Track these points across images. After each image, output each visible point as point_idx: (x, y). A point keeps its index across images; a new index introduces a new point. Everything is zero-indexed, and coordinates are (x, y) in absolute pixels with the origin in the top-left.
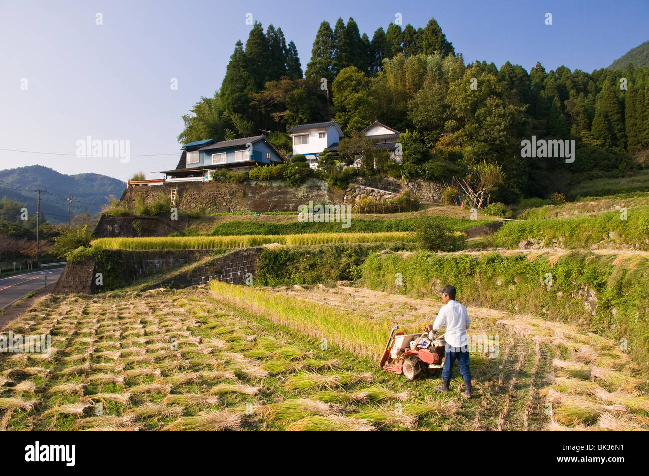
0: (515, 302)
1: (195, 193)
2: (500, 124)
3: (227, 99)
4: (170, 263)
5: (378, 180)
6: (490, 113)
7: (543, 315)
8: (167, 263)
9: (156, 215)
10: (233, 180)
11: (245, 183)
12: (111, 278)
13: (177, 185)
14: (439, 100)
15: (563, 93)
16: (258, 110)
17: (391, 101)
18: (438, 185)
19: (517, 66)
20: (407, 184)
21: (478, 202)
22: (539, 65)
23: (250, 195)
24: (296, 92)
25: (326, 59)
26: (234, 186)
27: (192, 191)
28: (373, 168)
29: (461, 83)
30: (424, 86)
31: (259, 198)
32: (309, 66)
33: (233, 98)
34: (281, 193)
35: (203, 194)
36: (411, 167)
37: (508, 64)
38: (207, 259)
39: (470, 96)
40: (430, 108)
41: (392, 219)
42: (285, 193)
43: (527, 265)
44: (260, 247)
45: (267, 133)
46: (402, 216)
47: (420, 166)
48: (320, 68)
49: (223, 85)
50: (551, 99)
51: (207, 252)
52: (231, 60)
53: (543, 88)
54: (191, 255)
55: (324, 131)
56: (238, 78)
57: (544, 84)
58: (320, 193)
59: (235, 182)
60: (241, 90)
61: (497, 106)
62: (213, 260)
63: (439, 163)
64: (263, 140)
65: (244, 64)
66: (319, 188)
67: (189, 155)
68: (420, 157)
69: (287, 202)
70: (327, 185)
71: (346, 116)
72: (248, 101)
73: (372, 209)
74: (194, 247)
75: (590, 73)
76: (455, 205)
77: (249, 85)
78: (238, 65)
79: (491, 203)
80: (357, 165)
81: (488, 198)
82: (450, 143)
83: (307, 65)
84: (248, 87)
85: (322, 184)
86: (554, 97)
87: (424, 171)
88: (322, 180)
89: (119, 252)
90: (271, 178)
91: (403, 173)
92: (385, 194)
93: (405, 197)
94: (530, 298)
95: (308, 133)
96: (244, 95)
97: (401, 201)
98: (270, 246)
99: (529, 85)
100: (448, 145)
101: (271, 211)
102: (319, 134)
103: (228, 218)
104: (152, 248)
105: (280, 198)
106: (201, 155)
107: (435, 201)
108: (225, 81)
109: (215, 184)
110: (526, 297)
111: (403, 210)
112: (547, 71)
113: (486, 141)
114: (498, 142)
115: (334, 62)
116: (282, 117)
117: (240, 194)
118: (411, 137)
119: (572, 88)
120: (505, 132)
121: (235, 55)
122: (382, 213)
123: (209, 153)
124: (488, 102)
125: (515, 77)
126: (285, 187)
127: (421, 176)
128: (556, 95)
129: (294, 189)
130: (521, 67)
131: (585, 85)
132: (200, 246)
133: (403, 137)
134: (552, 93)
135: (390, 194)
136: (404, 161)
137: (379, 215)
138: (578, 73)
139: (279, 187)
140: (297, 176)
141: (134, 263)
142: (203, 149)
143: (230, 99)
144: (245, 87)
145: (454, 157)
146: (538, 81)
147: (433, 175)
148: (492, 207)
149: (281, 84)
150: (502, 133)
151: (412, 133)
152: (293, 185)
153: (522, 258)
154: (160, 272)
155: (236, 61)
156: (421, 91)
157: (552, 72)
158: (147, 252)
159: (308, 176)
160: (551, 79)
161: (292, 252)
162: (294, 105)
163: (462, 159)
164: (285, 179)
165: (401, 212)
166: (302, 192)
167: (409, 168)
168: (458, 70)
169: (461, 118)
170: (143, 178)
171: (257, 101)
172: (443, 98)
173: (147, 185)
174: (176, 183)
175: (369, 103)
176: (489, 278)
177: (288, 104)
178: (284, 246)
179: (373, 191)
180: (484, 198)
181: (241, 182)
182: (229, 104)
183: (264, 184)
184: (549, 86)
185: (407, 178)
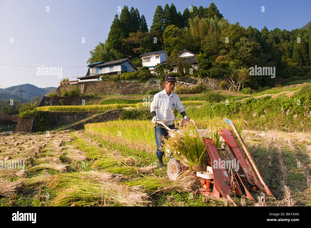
0: (265, 125)
1: (93, 87)
2: (247, 50)
3: (111, 43)
4: (75, 118)
5: (186, 78)
6: (242, 45)
7: (284, 130)
8: (73, 118)
9: (71, 96)
10: (112, 80)
11: (118, 81)
12: (43, 126)
13: (84, 83)
14: (216, 40)
15: (277, 41)
16: (126, 48)
17: (192, 42)
18: (217, 80)
19: (254, 28)
20: (201, 80)
21: (238, 88)
22: (265, 28)
23: (121, 87)
24: (145, 39)
25: (160, 23)
26: (112, 83)
27: (91, 86)
28: (183, 72)
29: (228, 31)
30: (209, 33)
31: (125, 89)
32: (152, 27)
33: (113, 42)
34: (136, 86)
35: (97, 87)
36: (202, 71)
37: (250, 27)
38: (94, 116)
39: (232, 37)
40: (212, 43)
41: (193, 97)
42: (138, 86)
43: (272, 101)
44: (122, 109)
45: (130, 57)
46: (198, 95)
47: (207, 71)
48: (157, 28)
49: (109, 36)
50: (272, 43)
51: (94, 112)
52: (112, 24)
53: (268, 38)
54: (86, 114)
55: (158, 55)
56: (116, 32)
57: (268, 36)
58: (156, 85)
59: (113, 81)
60: (118, 38)
61: (246, 41)
62: (97, 116)
63: (217, 69)
64: (127, 61)
65: (119, 25)
66: (155, 83)
67: (91, 69)
68: (207, 66)
69: (139, 90)
70: (160, 81)
71: (169, 49)
72: (121, 43)
73: (183, 92)
74: (88, 110)
75: (291, 31)
76: (225, 90)
77: (121, 35)
78: (116, 26)
79: (244, 88)
80: (175, 71)
81: (243, 86)
82: (222, 59)
83: (151, 27)
84: (121, 37)
85: (157, 81)
86: (273, 42)
87: (209, 73)
88: (157, 78)
89: (47, 113)
90: (131, 78)
91: (199, 74)
92: (189, 85)
93: (200, 86)
94: (275, 122)
95: (150, 57)
96: (119, 40)
97: (198, 88)
98: (127, 109)
99: (261, 37)
100: (222, 60)
101: (131, 94)
102: (156, 57)
103: (108, 97)
104: (66, 111)
105: (136, 88)
106: (97, 69)
107: (215, 88)
108: (110, 34)
109: (103, 82)
110: (272, 121)
111: (199, 92)
112: (269, 30)
113: (240, 59)
114: (247, 59)
115: (164, 25)
116: (138, 51)
117: (115, 87)
118: (202, 56)
119: (282, 38)
120: (250, 54)
121: (114, 21)
122: (188, 94)
123: (101, 67)
124: (241, 39)
125: (254, 33)
126: (138, 82)
127: (208, 75)
128: (274, 41)
129: (143, 83)
130: (256, 29)
131: (288, 36)
132: (91, 110)
133: (198, 56)
134: (272, 40)
135: (192, 85)
136: (199, 68)
137: (186, 95)
138: (284, 31)
139: (135, 83)
140: (144, 77)
141: (56, 118)
142: (98, 66)
143: (112, 42)
144: (119, 37)
145: (225, 66)
146: (265, 35)
147: (214, 75)
148: (245, 90)
149: (137, 34)
150: (248, 55)
151: (203, 54)
152: (142, 81)
153: (268, 98)
154: (69, 123)
155: (115, 24)
156: (207, 35)
157: (272, 31)
158: (63, 113)
159: (150, 77)
160: (271, 34)
161: (139, 111)
162: (144, 45)
163: (229, 67)
164: (138, 79)
165: (198, 93)
166: (147, 85)
167: (201, 71)
168: (225, 25)
169: (228, 48)
170: (68, 81)
171: (126, 43)
172: (218, 39)
173: (69, 83)
174: (83, 82)
175: (181, 43)
176: (248, 113)
177: (141, 44)
178: (135, 108)
179: (183, 83)
180: (241, 86)
181: (116, 81)
182: (112, 45)
183: (128, 82)
184: (270, 38)
185: (200, 77)
